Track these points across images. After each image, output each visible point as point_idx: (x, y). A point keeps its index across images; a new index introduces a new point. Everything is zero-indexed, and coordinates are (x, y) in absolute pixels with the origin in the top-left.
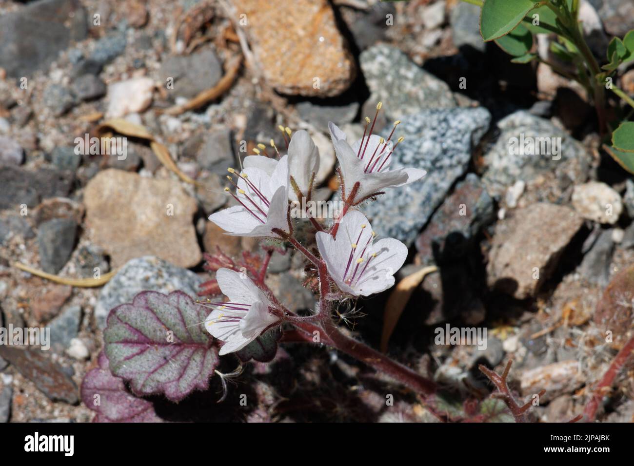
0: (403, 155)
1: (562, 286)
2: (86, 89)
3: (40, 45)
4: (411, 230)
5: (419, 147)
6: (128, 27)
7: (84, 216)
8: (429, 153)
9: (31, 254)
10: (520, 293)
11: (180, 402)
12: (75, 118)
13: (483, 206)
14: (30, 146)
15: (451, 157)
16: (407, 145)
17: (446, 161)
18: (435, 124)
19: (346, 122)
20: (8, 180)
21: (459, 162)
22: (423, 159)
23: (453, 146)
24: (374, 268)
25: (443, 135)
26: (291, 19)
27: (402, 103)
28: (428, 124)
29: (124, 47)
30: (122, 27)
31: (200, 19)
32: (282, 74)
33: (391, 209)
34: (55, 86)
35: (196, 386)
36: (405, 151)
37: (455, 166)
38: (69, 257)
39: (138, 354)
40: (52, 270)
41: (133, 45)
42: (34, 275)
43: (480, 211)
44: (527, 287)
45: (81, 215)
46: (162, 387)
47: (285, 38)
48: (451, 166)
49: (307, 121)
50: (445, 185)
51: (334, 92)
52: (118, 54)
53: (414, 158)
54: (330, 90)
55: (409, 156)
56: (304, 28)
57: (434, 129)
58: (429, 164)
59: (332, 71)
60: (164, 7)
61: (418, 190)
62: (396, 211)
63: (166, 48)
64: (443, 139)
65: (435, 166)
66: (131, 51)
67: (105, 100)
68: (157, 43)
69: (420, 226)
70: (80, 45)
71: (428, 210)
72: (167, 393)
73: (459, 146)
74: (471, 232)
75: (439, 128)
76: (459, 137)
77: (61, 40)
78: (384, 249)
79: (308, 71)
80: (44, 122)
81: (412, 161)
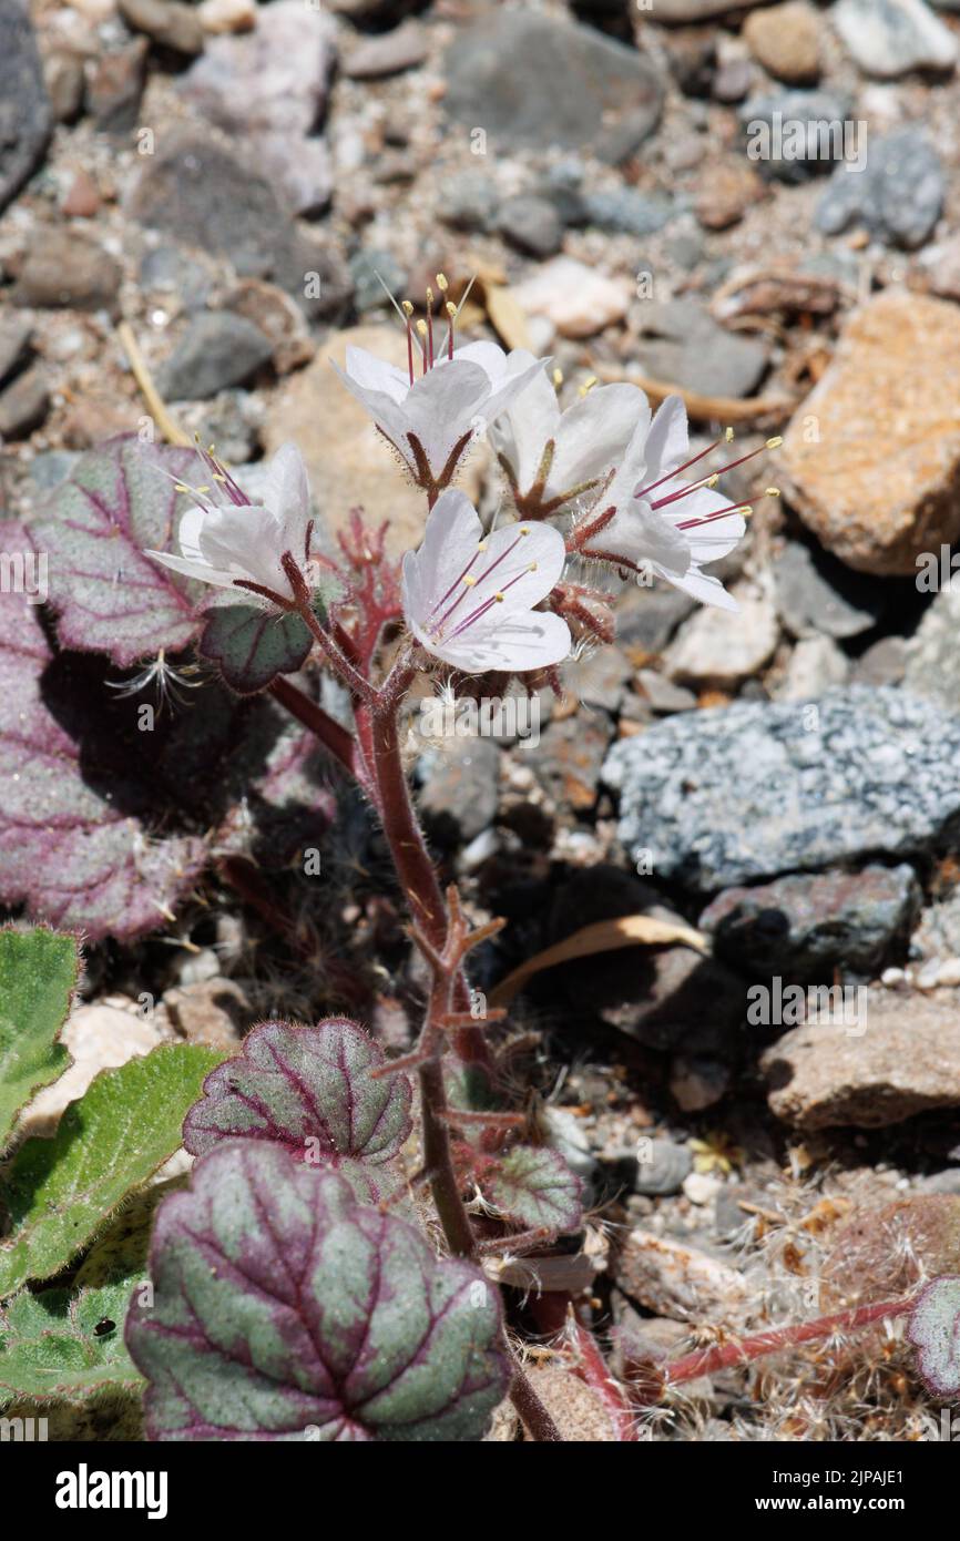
0: (839, 732)
1: (865, 1174)
2: (520, 218)
3: (534, 104)
4: (735, 863)
5: (874, 745)
6: (689, 210)
7: (300, 366)
8: (879, 767)
9: (164, 342)
10: (779, 1099)
11: (66, 651)
12: (462, 249)
13: (868, 919)
14: (345, 206)
15: (902, 803)
16: (860, 725)
17: (888, 803)
18: (935, 736)
19: (827, 632)
20: (250, 205)
21: (906, 824)
22: (860, 767)
23: (923, 789)
24: (495, 645)
25: (927, 761)
26: (909, 397)
27: (941, 689)
28: (927, 728)
29: (652, 230)
30: (682, 201)
31: (801, 296)
32: (806, 456)
33: (737, 798)
34: (490, 180)
35: (113, 651)
36: (848, 732)
37: (895, 825)
38: (210, 396)
39: (91, 532)
40: (164, 387)
41: (667, 242)
42: (131, 373)
43: (856, 922)
44: (797, 1098)
45: (297, 357)
46: (66, 606)
47: (871, 415)
48: (888, 819)
49: (777, 578)
50: (853, 841)
51: (844, 551)
52: (629, 230)
53: (848, 752)
54: (841, 538)
55: (842, 744)
56: (912, 426)
57: (926, 742)
58: (859, 783)
59: (872, 506)
60: (774, 233)
61: (804, 807)
62: (742, 809)
63: (706, 290)
64: (920, 767)
65: (865, 796)
66: (654, 246)
67: (533, 268)
68: (703, 273)
69: (754, 871)
70: (593, 167)
71: (789, 859)
72: (64, 620)
73: (931, 797)
74: (808, 940)
75: (933, 748)
76: (946, 787)
77: (573, 130)
78: (538, 631)
79: (842, 482)
80: (411, 210)
81: (841, 755)
